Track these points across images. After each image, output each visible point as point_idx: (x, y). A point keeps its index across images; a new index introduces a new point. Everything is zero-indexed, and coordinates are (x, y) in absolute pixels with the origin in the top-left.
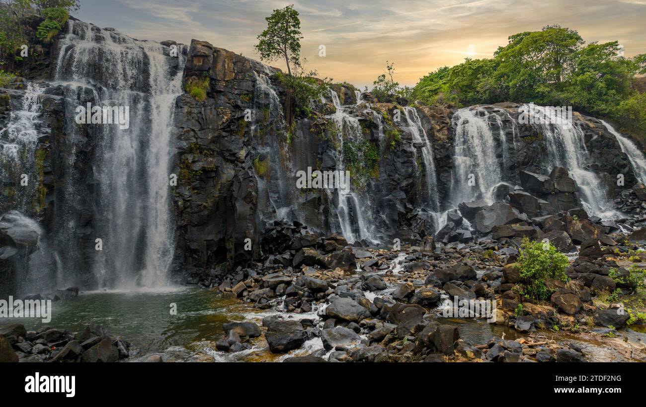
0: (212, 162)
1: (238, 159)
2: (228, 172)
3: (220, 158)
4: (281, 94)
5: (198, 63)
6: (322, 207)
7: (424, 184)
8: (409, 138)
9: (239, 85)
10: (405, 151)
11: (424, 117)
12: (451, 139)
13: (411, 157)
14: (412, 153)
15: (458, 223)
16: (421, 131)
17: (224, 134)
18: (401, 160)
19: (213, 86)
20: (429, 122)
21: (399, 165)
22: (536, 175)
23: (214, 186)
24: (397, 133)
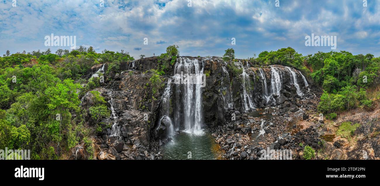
0: (211, 94)
1: (218, 92)
2: (216, 96)
3: (213, 92)
4: (229, 72)
5: (207, 67)
6: (240, 101)
7: (264, 89)
8: (261, 78)
9: (218, 71)
10: (260, 82)
11: (264, 71)
12: (271, 77)
13: (262, 83)
14: (262, 82)
15: (272, 99)
16: (263, 75)
17: (214, 86)
18: (259, 84)
19: (211, 72)
20: (265, 73)
22: (289, 87)
23: (212, 100)
24: (258, 77)
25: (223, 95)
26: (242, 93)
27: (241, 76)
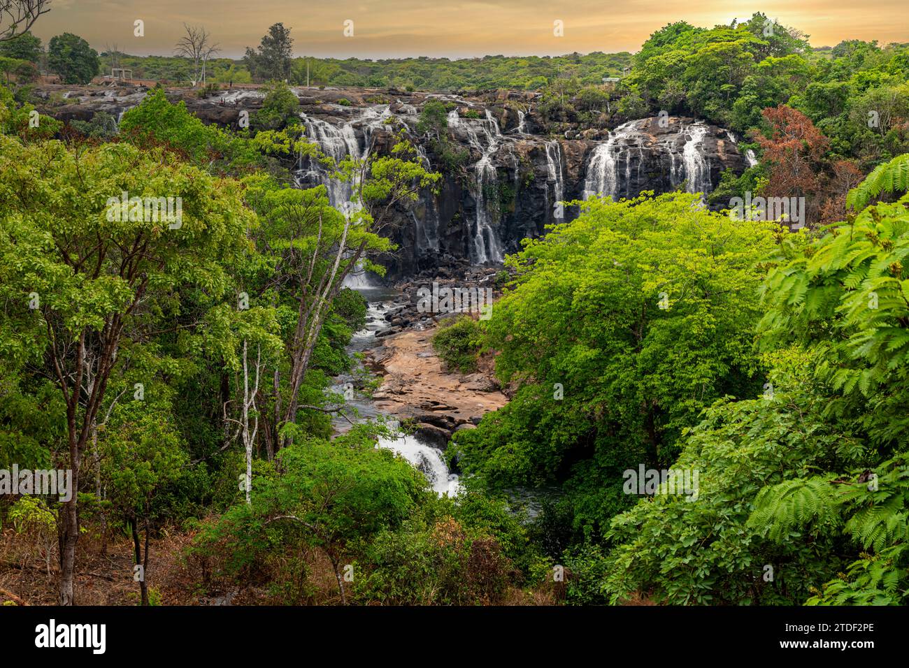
4: (433, 161)
6: (463, 237)
8: (545, 175)
10: (537, 189)
12: (583, 175)
13: (543, 193)
14: (544, 189)
18: (534, 196)
21: (532, 199)
24: (532, 173)
25: (416, 216)
26: (472, 219)
27: (472, 170)
